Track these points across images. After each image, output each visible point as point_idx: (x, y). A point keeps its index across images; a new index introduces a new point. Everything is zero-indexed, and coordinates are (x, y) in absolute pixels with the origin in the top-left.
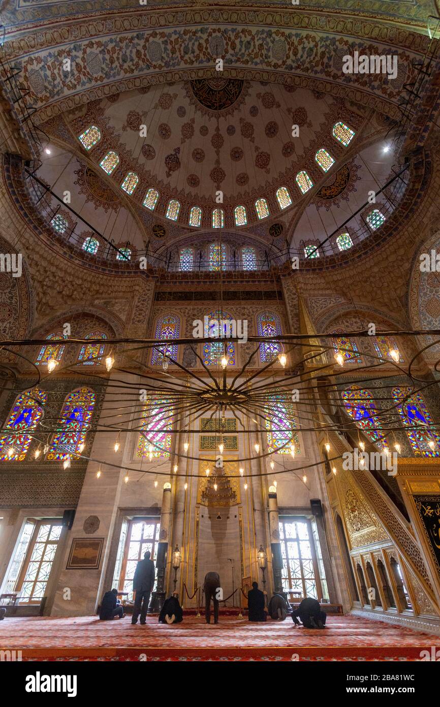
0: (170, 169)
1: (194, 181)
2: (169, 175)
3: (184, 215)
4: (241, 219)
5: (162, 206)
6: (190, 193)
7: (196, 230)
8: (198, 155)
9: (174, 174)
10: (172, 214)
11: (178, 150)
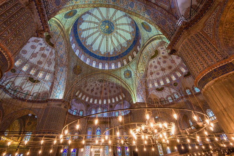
1: (96, 94)
2: (91, 93)
3: (93, 101)
4: (105, 102)
5: (89, 100)
6: (95, 96)
7: (96, 104)
8: (98, 89)
10: (91, 101)
11: (93, 88)
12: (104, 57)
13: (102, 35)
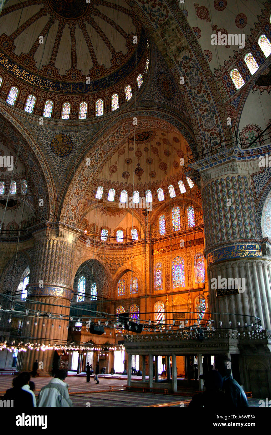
0: (139, 176)
1: (153, 175)
2: (139, 179)
3: (155, 196)
6: (154, 182)
7: (163, 203)
8: (150, 161)
9: (142, 177)
10: (149, 199)
11: (139, 164)
12: (116, 73)
13: (77, 26)
